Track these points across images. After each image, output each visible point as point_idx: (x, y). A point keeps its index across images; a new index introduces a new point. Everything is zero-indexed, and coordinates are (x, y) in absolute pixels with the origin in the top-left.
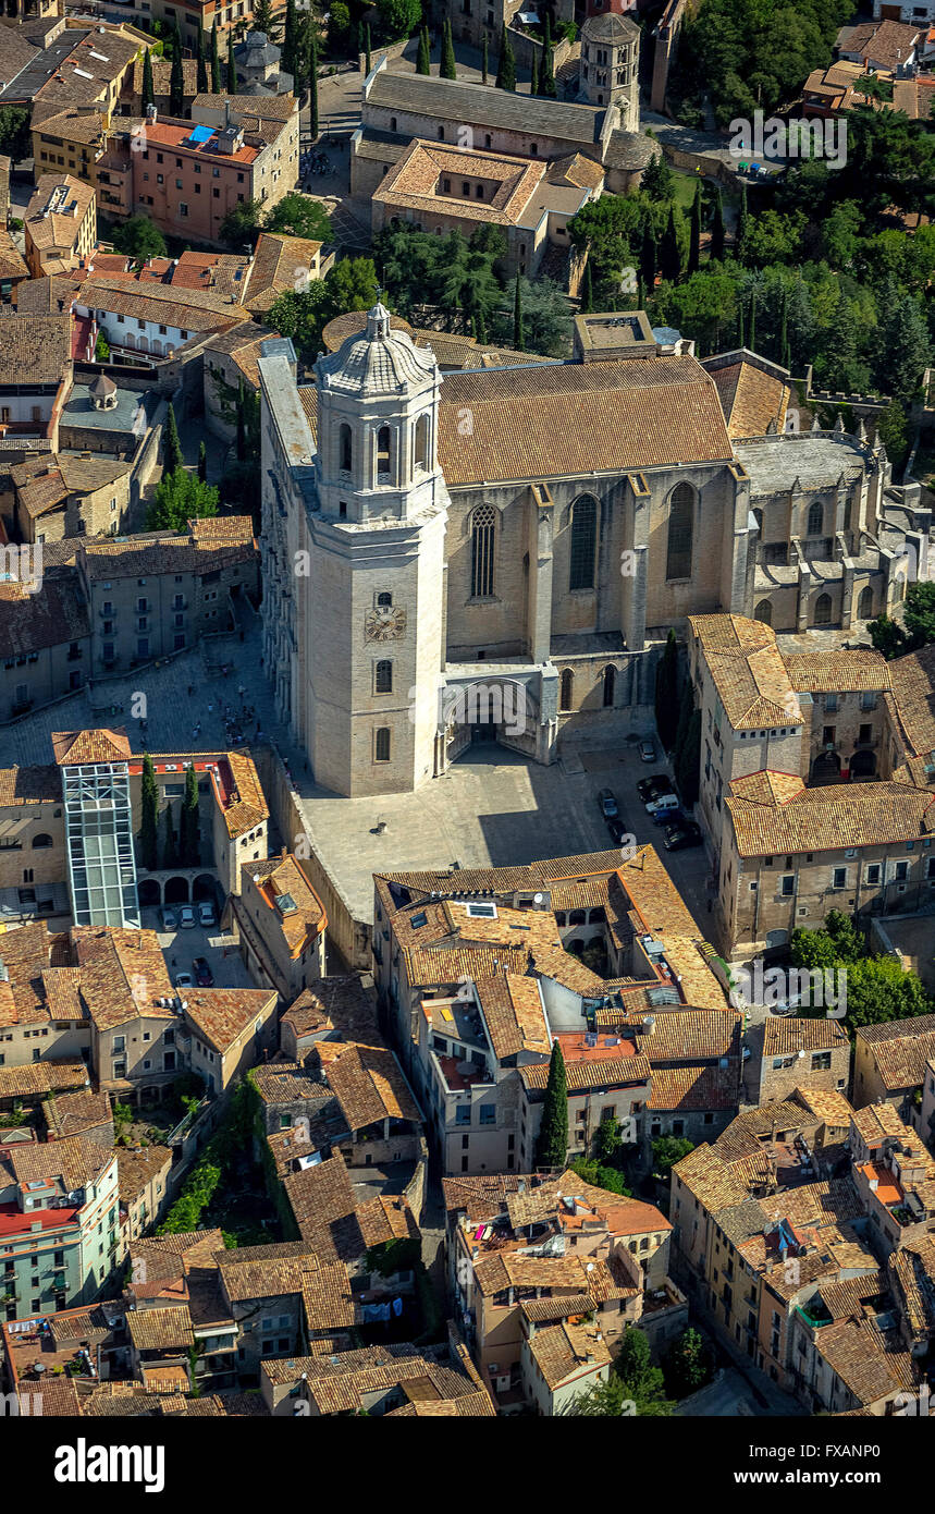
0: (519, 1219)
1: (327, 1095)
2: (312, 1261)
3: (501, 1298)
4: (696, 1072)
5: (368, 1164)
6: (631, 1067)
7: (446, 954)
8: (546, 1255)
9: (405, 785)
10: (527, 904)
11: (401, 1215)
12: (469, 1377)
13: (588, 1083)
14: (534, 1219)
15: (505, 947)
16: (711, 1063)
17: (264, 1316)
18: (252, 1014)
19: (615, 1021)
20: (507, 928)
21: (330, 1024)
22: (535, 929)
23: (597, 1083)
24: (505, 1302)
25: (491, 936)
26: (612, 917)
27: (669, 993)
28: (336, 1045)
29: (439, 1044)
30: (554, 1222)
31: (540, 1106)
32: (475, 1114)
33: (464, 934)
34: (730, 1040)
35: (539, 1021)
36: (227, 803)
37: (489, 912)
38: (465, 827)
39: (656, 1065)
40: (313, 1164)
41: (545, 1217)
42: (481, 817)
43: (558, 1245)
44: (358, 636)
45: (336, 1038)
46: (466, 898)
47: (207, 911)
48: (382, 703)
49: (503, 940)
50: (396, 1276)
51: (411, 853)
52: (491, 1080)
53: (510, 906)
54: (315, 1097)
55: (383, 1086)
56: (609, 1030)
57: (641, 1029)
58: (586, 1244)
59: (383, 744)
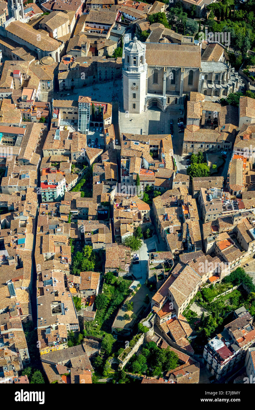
0: (124, 204)
1: (104, 172)
2: (92, 202)
3: (117, 218)
4: (165, 180)
5: (109, 184)
6: (152, 178)
7: (128, 151)
8: (126, 211)
9: (138, 113)
10: (145, 143)
11: (108, 197)
12: (110, 230)
13: (144, 180)
14: (126, 205)
15: (139, 151)
16: (167, 179)
17: (83, 210)
18: (97, 153)
19: (153, 169)
20: (140, 147)
21: (108, 158)
22: (145, 148)
23: (146, 180)
24: (118, 218)
25: (136, 149)
26: (159, 148)
27: (162, 165)
28: (108, 163)
29: (123, 167)
30: (129, 206)
31: (135, 182)
32: (126, 181)
33: (132, 148)
34: (171, 175)
35: (139, 167)
36: (105, 113)
37: (138, 144)
38: (146, 122)
39: (156, 178)
40: (99, 183)
41: (128, 205)
42: (149, 121)
43: (129, 210)
44: (130, 89)
45: (109, 161)
46: (135, 141)
47: (101, 129)
48: (134, 100)
49: (139, 150)
50: (106, 207)
51: (135, 126)
52: (129, 176)
53: (142, 143)
54: (101, 171)
55: (113, 172)
56: (151, 170)
57: (156, 171)
58: (134, 211)
59: (134, 106)
